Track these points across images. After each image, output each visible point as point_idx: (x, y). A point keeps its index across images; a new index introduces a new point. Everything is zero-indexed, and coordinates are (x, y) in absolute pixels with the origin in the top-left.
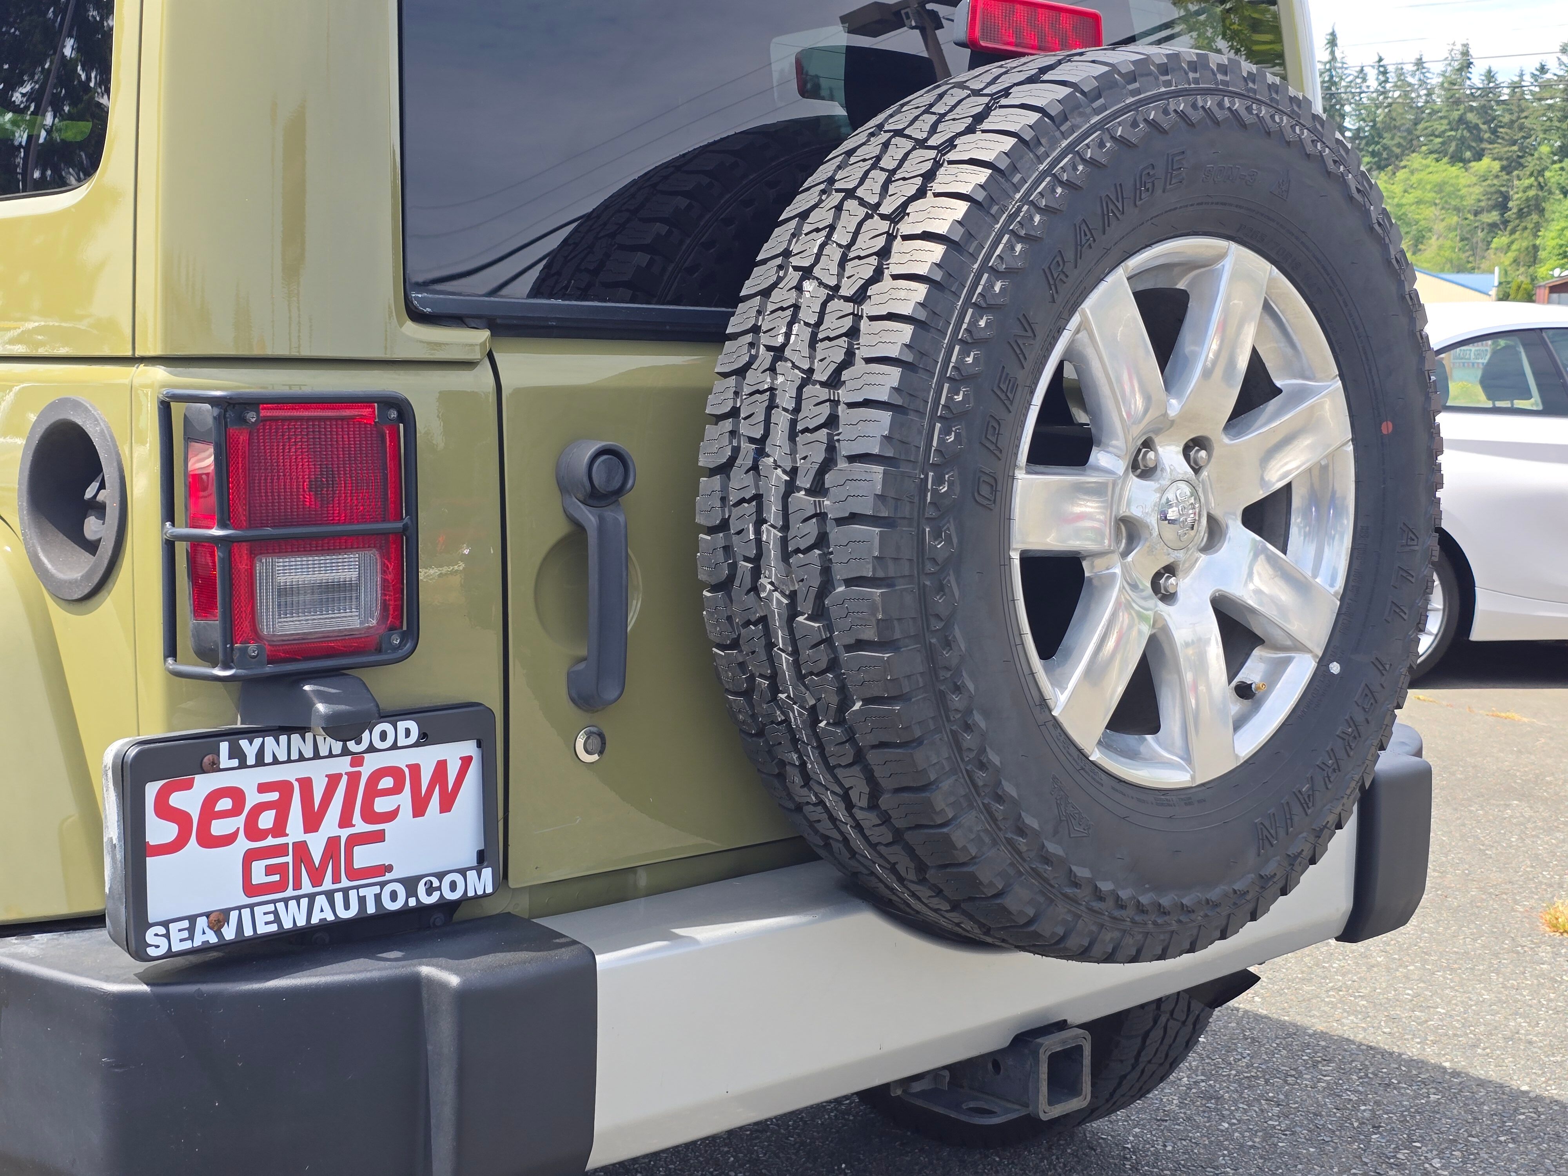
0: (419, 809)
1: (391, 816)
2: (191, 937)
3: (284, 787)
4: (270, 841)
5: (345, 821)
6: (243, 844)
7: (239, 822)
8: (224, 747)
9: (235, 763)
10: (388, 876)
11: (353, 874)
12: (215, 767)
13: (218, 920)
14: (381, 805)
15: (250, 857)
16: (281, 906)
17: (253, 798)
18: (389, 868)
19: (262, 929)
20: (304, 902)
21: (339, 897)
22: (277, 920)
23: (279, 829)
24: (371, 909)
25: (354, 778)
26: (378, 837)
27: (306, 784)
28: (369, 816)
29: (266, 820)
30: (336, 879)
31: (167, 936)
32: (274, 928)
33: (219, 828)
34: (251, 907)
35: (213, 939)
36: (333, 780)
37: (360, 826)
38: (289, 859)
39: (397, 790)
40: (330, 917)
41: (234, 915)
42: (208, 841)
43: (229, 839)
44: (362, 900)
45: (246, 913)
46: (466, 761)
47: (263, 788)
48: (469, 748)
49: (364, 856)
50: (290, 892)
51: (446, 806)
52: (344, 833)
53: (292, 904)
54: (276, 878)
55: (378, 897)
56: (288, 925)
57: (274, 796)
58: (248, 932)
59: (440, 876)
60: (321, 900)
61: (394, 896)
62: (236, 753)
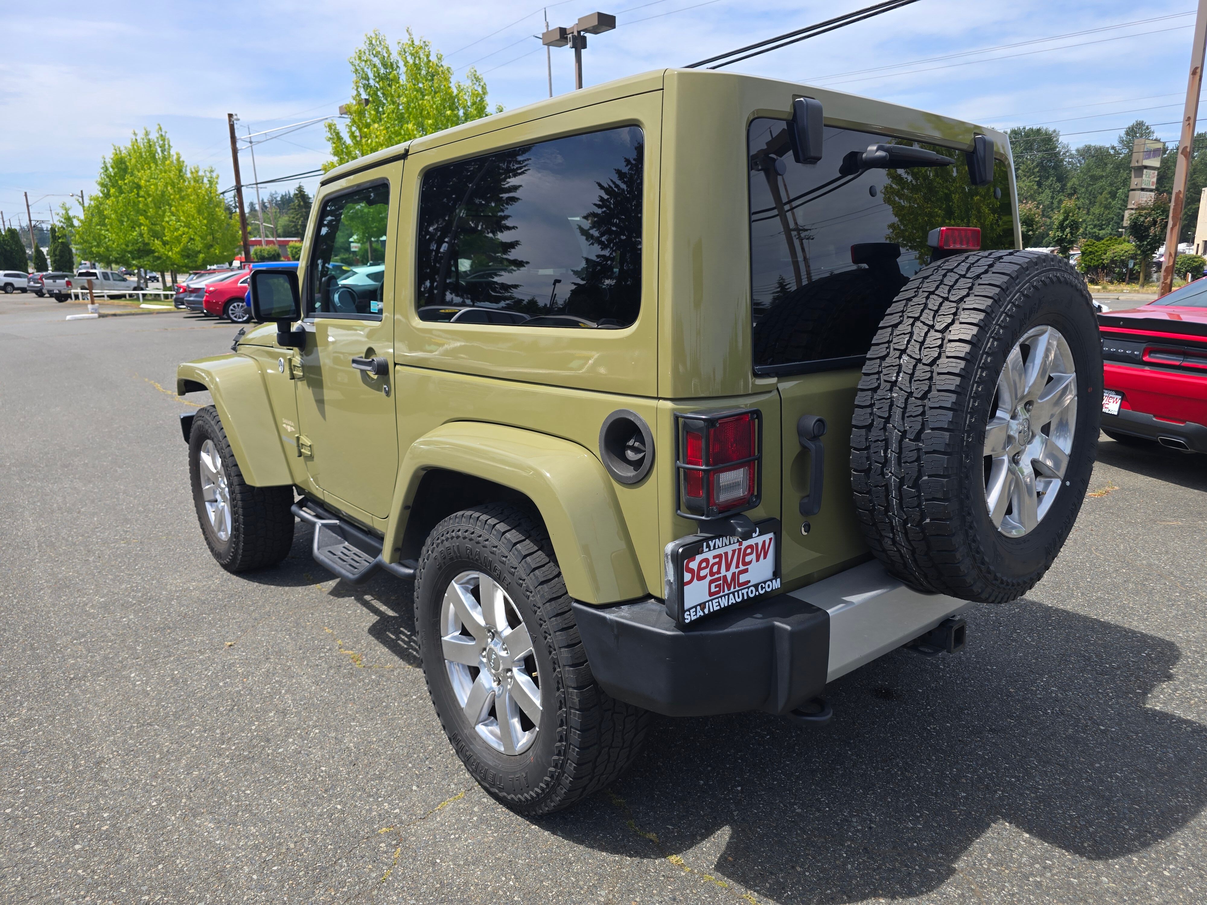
0: (758, 560)
1: (750, 562)
2: (696, 614)
3: (719, 556)
4: (716, 576)
5: (737, 566)
6: (709, 578)
7: (707, 570)
8: (705, 544)
9: (708, 549)
10: (749, 585)
11: (740, 585)
12: (702, 552)
13: (703, 606)
14: (748, 559)
15: (711, 582)
16: (720, 599)
17: (712, 561)
18: (749, 582)
19: (716, 608)
20: (727, 597)
21: (736, 594)
22: (719, 605)
23: (719, 572)
24: (746, 598)
25: (740, 550)
26: (746, 571)
27: (726, 554)
28: (745, 564)
29: (715, 569)
30: (735, 588)
31: (690, 615)
32: (718, 608)
33: (703, 573)
34: (711, 600)
35: (702, 614)
36: (734, 551)
37: (742, 567)
38: (721, 582)
39: (751, 553)
40: (734, 602)
41: (707, 604)
42: (700, 579)
43: (705, 577)
44: (743, 594)
45: (710, 603)
46: (771, 539)
47: (714, 557)
48: (771, 535)
49: (743, 578)
50: (722, 594)
51: (765, 557)
52: (737, 571)
53: (723, 598)
54: (718, 589)
55: (747, 593)
56: (722, 606)
57: (717, 560)
58: (712, 610)
59: (765, 582)
60: (731, 596)
61: (752, 593)
62: (708, 546)
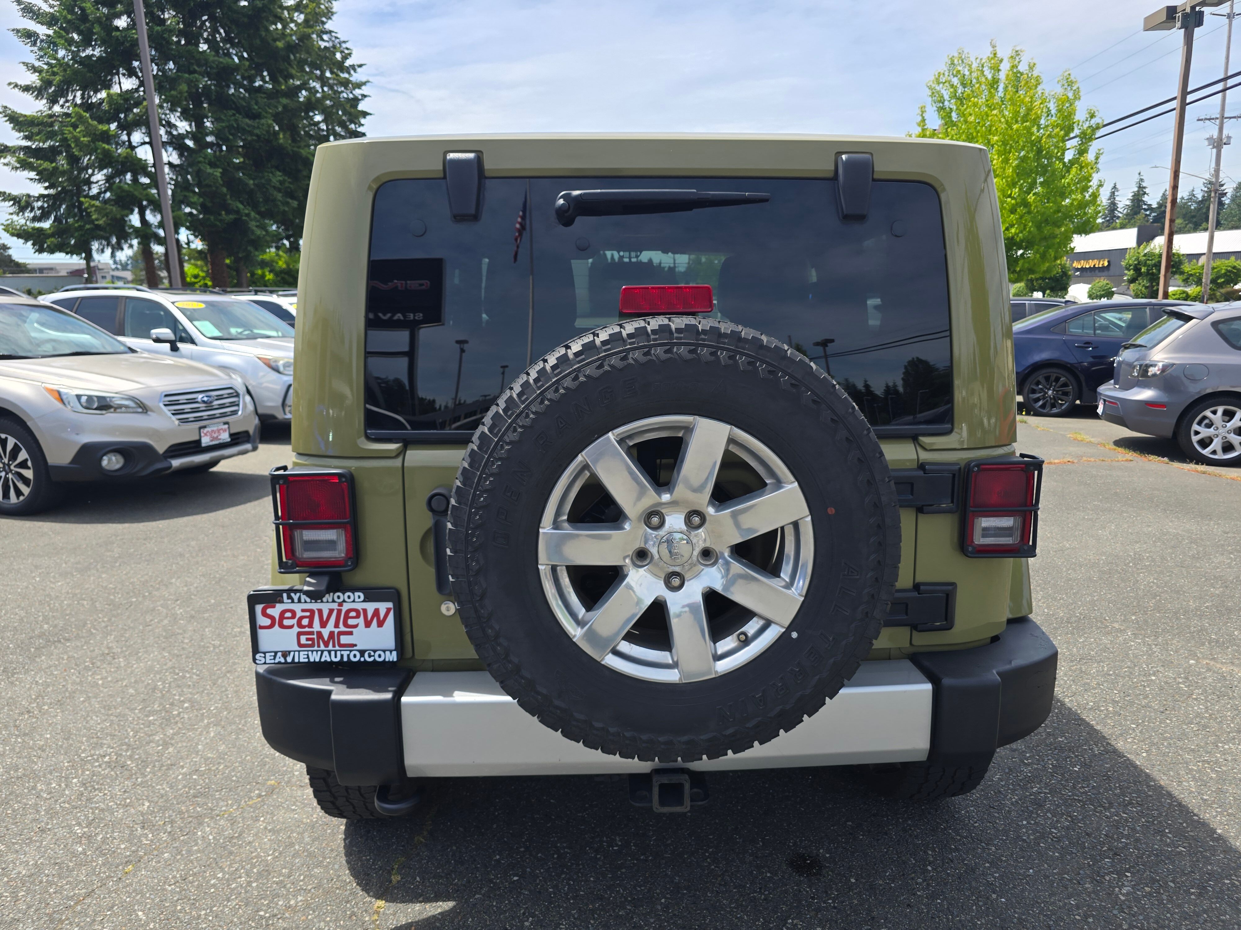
0: (368, 624)
1: (355, 626)
2: (274, 659)
3: (312, 612)
4: (307, 629)
5: (337, 625)
6: (296, 629)
7: (294, 621)
8: (285, 595)
9: (290, 601)
10: (355, 648)
11: (340, 645)
12: (282, 602)
13: (285, 654)
14: (351, 622)
15: (299, 634)
16: (310, 653)
17: (299, 614)
18: (356, 645)
19: (302, 660)
20: (319, 653)
21: (333, 653)
22: (308, 657)
23: (310, 625)
24: (345, 659)
25: (339, 611)
26: (351, 633)
27: (320, 611)
28: (346, 625)
29: (305, 622)
30: (334, 646)
31: (265, 657)
32: (306, 660)
33: (286, 622)
34: (299, 651)
35: (283, 660)
36: (331, 611)
37: (342, 628)
38: (315, 636)
39: (358, 617)
40: (329, 660)
41: (292, 654)
42: (282, 626)
43: (291, 627)
44: (342, 656)
45: (297, 653)
46: (388, 610)
47: (303, 611)
48: (390, 605)
49: (344, 639)
50: (316, 648)
51: (380, 624)
52: (336, 630)
53: (315, 653)
54: (310, 642)
55: (348, 656)
56: (312, 660)
57: (308, 614)
58: (296, 660)
59: (375, 651)
60: (326, 653)
61: (355, 656)
62: (289, 597)
